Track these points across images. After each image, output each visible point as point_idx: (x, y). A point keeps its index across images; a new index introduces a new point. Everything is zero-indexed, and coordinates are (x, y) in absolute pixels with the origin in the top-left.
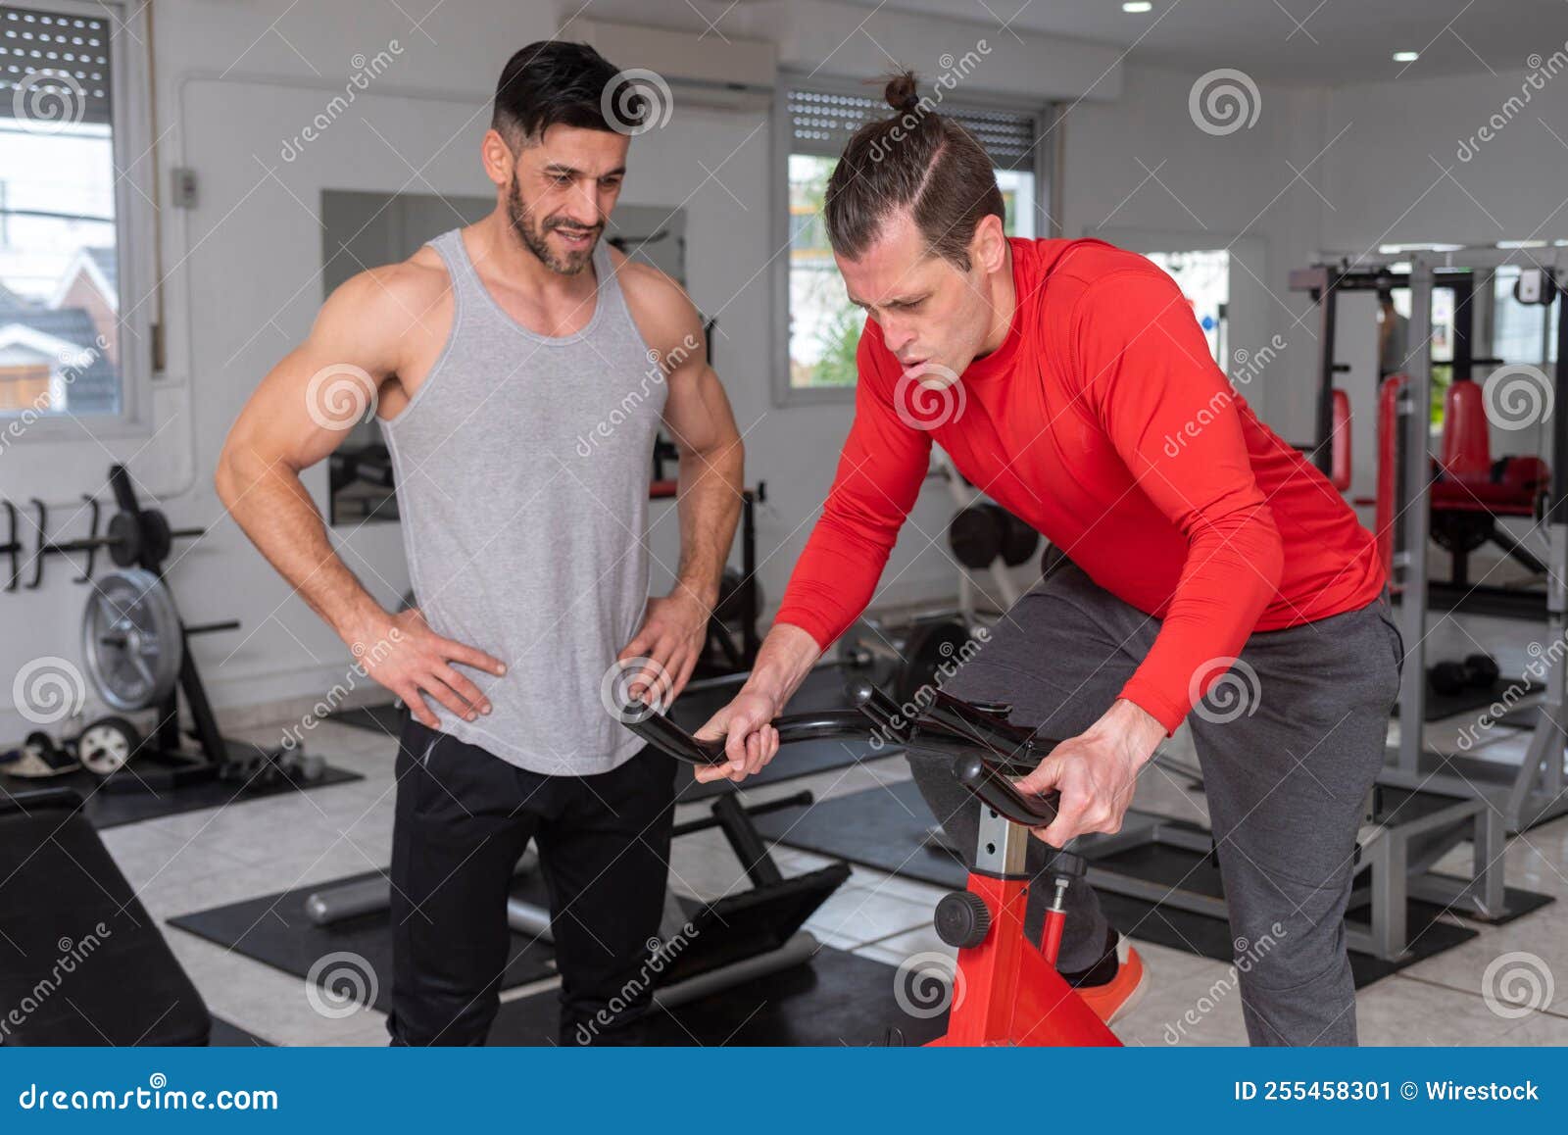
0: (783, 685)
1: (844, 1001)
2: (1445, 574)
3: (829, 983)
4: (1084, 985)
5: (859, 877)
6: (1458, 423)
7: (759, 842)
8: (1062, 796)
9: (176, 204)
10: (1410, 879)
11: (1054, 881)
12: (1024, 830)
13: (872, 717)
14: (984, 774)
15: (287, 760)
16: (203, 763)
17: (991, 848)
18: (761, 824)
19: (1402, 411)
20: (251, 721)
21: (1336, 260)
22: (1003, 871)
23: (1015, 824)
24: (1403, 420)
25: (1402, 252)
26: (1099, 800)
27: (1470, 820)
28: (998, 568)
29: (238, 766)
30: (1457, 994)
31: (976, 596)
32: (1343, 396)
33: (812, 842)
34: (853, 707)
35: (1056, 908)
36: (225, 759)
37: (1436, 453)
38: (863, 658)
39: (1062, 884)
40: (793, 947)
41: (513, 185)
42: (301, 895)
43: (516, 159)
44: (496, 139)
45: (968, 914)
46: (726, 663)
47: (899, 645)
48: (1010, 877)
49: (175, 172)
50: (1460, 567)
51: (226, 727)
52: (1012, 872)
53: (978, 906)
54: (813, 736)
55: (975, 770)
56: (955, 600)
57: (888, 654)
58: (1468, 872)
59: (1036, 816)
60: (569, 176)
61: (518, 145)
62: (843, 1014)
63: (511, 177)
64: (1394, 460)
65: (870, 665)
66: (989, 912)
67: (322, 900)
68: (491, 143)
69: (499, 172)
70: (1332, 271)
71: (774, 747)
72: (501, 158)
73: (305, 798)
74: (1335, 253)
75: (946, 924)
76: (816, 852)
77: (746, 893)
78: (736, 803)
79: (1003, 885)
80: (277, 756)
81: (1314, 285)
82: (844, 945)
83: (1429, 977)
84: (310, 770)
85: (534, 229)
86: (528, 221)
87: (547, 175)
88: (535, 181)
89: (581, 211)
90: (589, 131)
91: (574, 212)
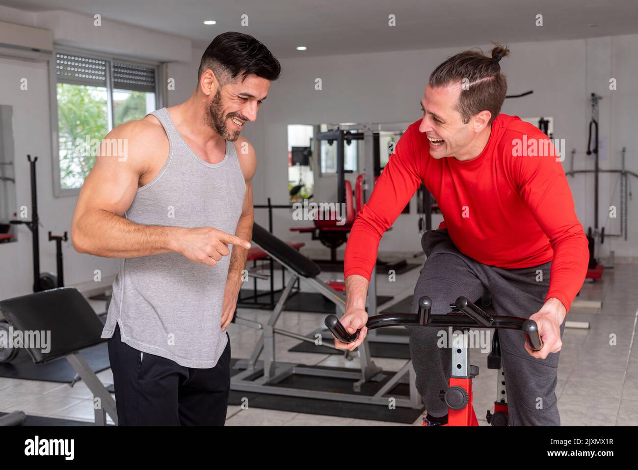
2: (328, 257)
17: (459, 366)
22: (467, 376)
41: (216, 96)
43: (221, 86)
44: (211, 75)
50: (334, 254)
60: (246, 98)
61: (225, 80)
63: (215, 93)
68: (207, 75)
69: (209, 90)
72: (211, 83)
79: (468, 382)
85: (222, 117)
86: (220, 113)
87: (239, 97)
88: (232, 97)
89: (249, 113)
90: (262, 78)
91: (245, 114)
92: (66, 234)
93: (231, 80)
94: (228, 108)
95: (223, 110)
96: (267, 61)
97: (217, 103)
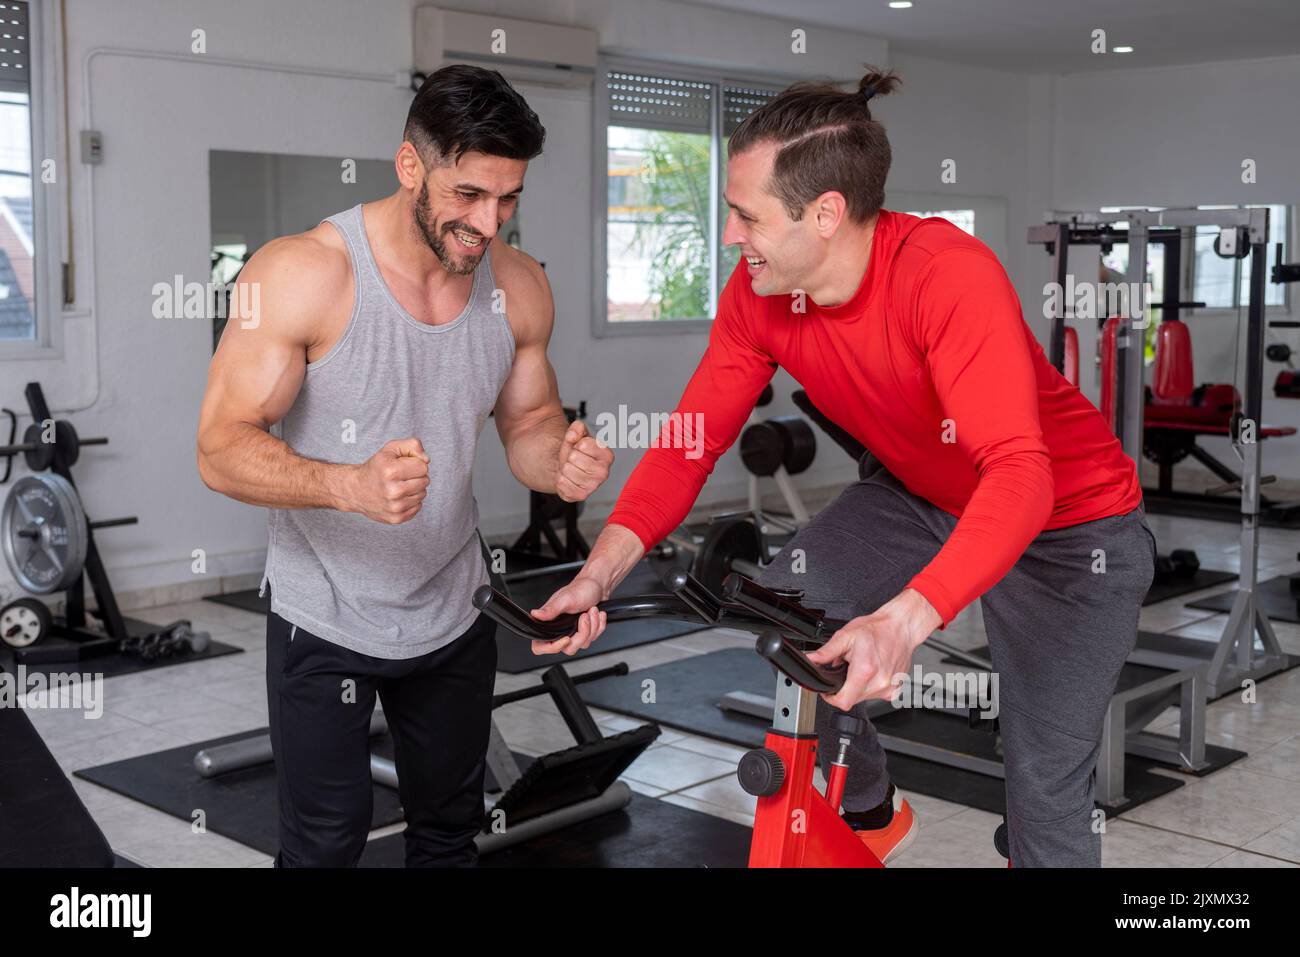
0: (611, 575)
1: (654, 841)
2: (1154, 484)
3: (640, 826)
4: (865, 828)
5: (667, 736)
6: (1167, 355)
7: (583, 706)
8: (850, 668)
9: (84, 161)
10: (1128, 737)
11: (838, 740)
12: (814, 696)
13: (686, 601)
14: (784, 649)
15: (177, 636)
16: (105, 638)
17: (786, 712)
18: (584, 691)
19: (1120, 346)
20: (148, 603)
21: (1068, 219)
22: (796, 732)
23: (806, 691)
24: (1122, 352)
25: (1122, 212)
26: (881, 672)
27: (1178, 687)
28: (781, 474)
29: (136, 640)
30: (1167, 834)
31: (763, 499)
32: (1073, 332)
33: (626, 707)
34: (670, 592)
35: (840, 763)
36: (124, 635)
37: (1150, 381)
38: (667, 550)
39: (845, 742)
40: (610, 796)
41: (422, 191)
42: (191, 751)
43: (428, 172)
44: (410, 151)
45: (767, 768)
46: (552, 555)
47: (699, 540)
48: (802, 737)
49: (83, 133)
50: (1166, 477)
51: (125, 608)
52: (804, 732)
53: (774, 761)
54: (635, 616)
55: (776, 646)
56: (745, 502)
57: (690, 547)
58: (1175, 730)
59: (827, 685)
60: (474, 194)
61: (432, 161)
62: (653, 852)
63: (420, 185)
64: (1114, 387)
65: (674, 555)
66: (785, 767)
67: (209, 755)
68: (405, 152)
69: (411, 179)
70: (1064, 226)
71: (602, 627)
72: (413, 166)
73: (193, 669)
74: (1064, 213)
75: (748, 776)
76: (629, 715)
77: (570, 749)
78: (563, 673)
79: (796, 744)
80: (167, 634)
81: (1048, 240)
82: (653, 793)
83: (1143, 819)
84: (197, 645)
85: (435, 231)
86: (430, 223)
87: (457, 192)
88: (444, 194)
89: (482, 223)
90: (498, 158)
91: (475, 223)
92: (583, 405)
93: (440, 160)
94: (440, 213)
95: (433, 217)
96: (502, 125)
97: (424, 204)
